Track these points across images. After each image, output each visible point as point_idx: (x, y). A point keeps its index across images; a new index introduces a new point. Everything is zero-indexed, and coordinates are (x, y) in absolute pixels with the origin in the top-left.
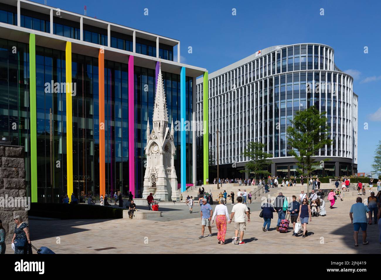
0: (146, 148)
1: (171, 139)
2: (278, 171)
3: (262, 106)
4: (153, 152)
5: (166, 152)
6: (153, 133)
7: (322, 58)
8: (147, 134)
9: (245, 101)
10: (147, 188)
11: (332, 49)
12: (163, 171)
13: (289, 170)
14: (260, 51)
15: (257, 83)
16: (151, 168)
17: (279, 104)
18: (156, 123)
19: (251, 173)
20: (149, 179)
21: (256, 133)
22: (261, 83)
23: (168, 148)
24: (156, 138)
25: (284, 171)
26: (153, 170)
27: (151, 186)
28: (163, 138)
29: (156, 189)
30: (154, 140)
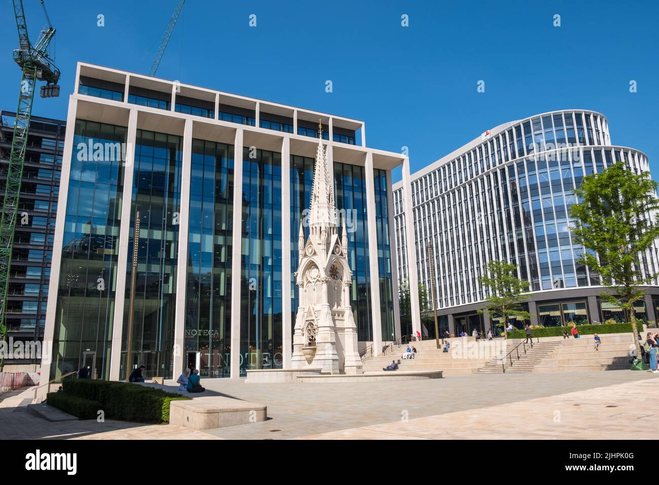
0: (297, 274)
1: (342, 254)
2: (541, 314)
3: (501, 210)
4: (310, 279)
5: (334, 278)
6: (309, 244)
7: (590, 130)
8: (299, 248)
9: (472, 205)
10: (299, 347)
11: (603, 117)
12: (328, 313)
13: (562, 313)
14: (489, 131)
15: (489, 176)
16: (306, 310)
17: (530, 203)
18: (314, 227)
19: (494, 319)
20: (302, 330)
21: (496, 253)
22: (495, 174)
23: (337, 270)
24: (315, 253)
25: (552, 314)
26: (310, 313)
27: (307, 343)
28: (327, 253)
29: (315, 350)
30: (310, 257)
